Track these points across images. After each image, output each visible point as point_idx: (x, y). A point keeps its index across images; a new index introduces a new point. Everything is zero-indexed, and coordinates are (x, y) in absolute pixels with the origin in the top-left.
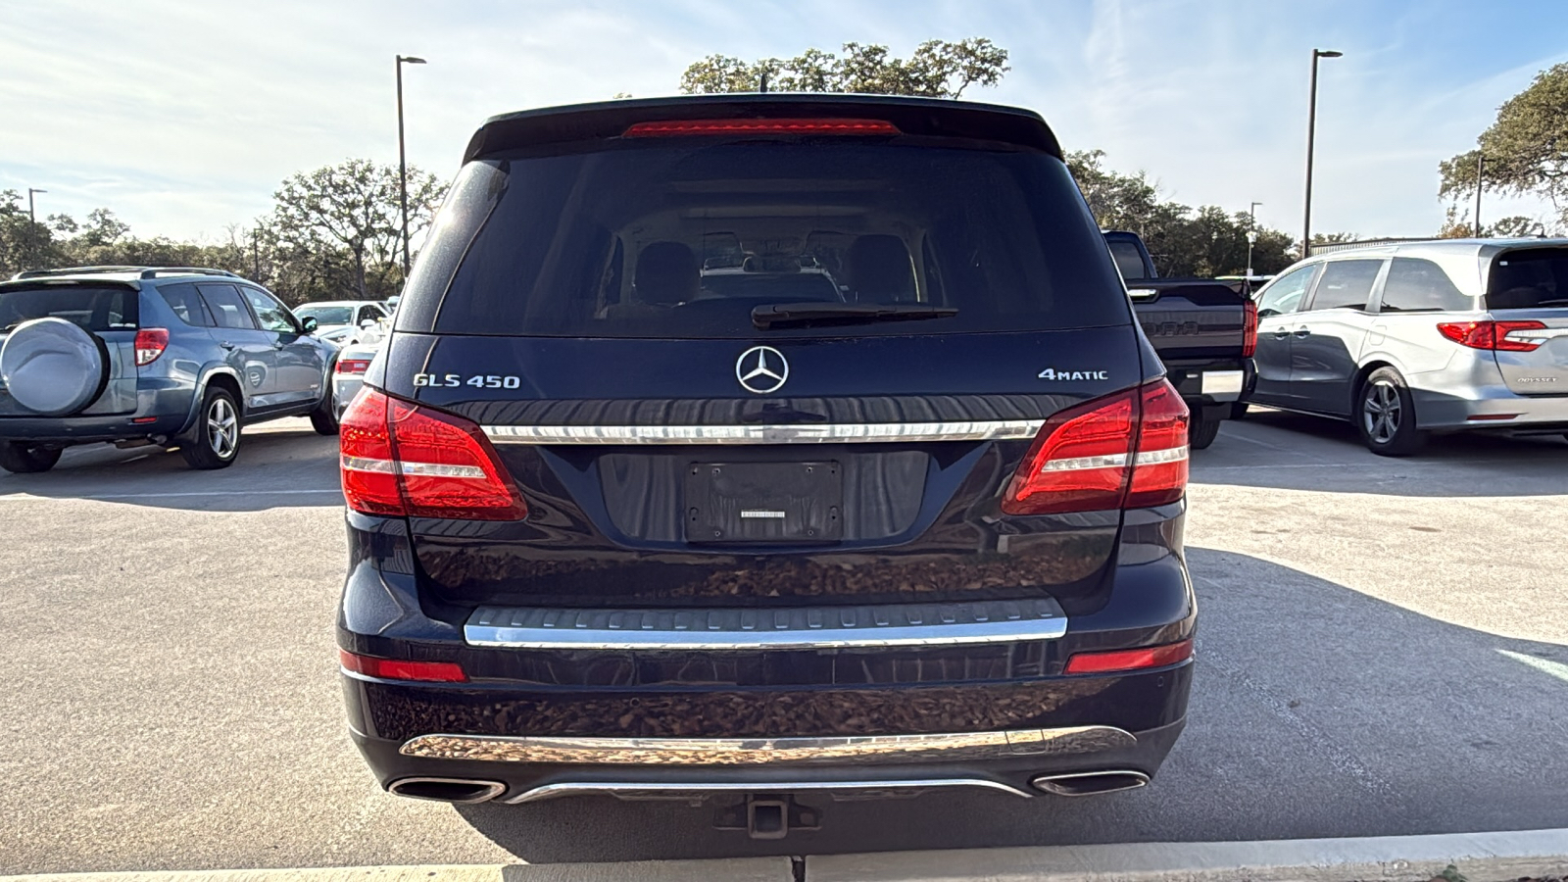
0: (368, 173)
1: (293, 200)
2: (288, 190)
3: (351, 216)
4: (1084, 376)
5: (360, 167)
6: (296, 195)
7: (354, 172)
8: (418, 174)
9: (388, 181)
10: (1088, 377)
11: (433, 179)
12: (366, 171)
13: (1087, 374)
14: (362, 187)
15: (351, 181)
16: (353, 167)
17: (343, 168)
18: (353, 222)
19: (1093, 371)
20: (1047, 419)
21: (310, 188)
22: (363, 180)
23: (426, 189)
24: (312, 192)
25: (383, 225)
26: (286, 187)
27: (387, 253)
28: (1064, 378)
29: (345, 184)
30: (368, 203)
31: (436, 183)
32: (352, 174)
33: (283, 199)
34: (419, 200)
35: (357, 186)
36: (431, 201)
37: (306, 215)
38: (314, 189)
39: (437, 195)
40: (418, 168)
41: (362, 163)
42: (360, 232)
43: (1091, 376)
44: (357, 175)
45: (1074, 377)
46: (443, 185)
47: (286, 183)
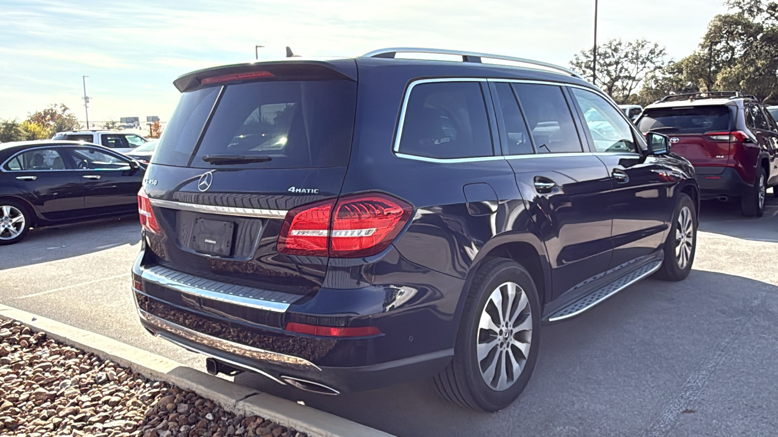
0: (619, 46)
1: (578, 65)
2: (576, 59)
3: (607, 70)
4: (307, 191)
5: (615, 43)
6: (580, 61)
7: (611, 46)
8: (647, 44)
9: (630, 49)
10: (309, 192)
11: (656, 46)
12: (617, 45)
13: (309, 190)
14: (614, 53)
15: (609, 51)
16: (611, 44)
17: (605, 45)
18: (609, 74)
19: (311, 189)
20: (289, 210)
21: (588, 57)
22: (616, 50)
23: (652, 52)
24: (588, 59)
25: (627, 74)
26: (575, 57)
27: (627, 89)
28: (298, 192)
29: (606, 53)
30: (617, 63)
31: (658, 47)
32: (610, 47)
33: (573, 64)
34: (647, 59)
35: (612, 53)
36: (654, 59)
37: (584, 72)
38: (590, 58)
39: (658, 55)
40: (648, 41)
41: (615, 40)
42: (612, 79)
43: (310, 191)
44: (613, 47)
45: (302, 191)
46: (662, 49)
47: (576, 55)
